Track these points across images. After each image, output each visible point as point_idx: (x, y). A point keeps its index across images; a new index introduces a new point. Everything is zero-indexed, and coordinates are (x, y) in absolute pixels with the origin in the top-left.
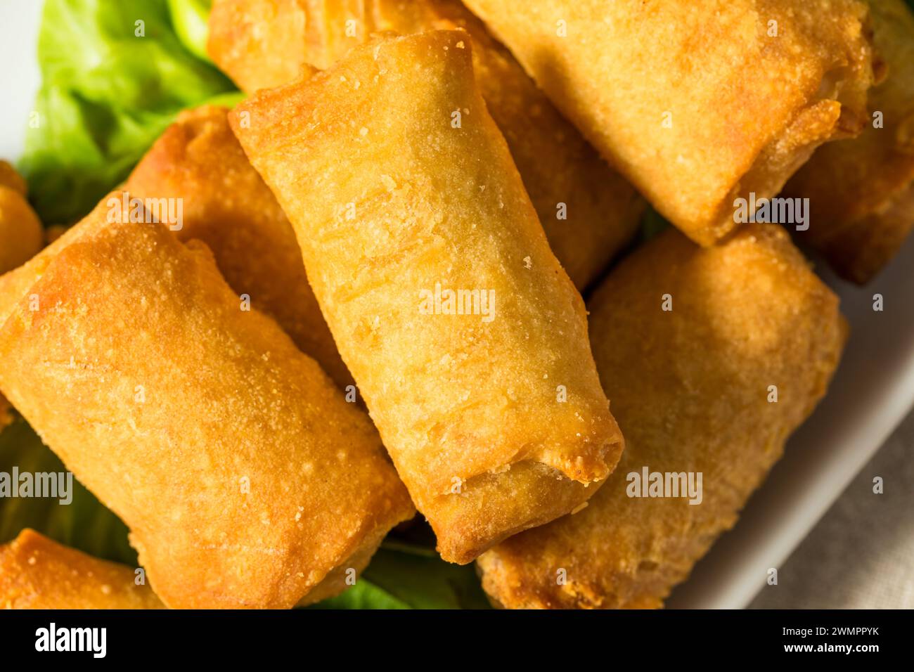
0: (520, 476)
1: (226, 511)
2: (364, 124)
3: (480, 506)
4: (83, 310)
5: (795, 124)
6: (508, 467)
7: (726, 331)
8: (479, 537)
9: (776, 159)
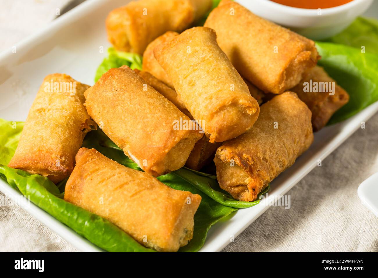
0: (233, 108)
1: (154, 122)
2: (191, 40)
3: (223, 117)
4: (117, 78)
5: (299, 55)
6: (231, 102)
7: (283, 109)
8: (222, 126)
9: (295, 65)
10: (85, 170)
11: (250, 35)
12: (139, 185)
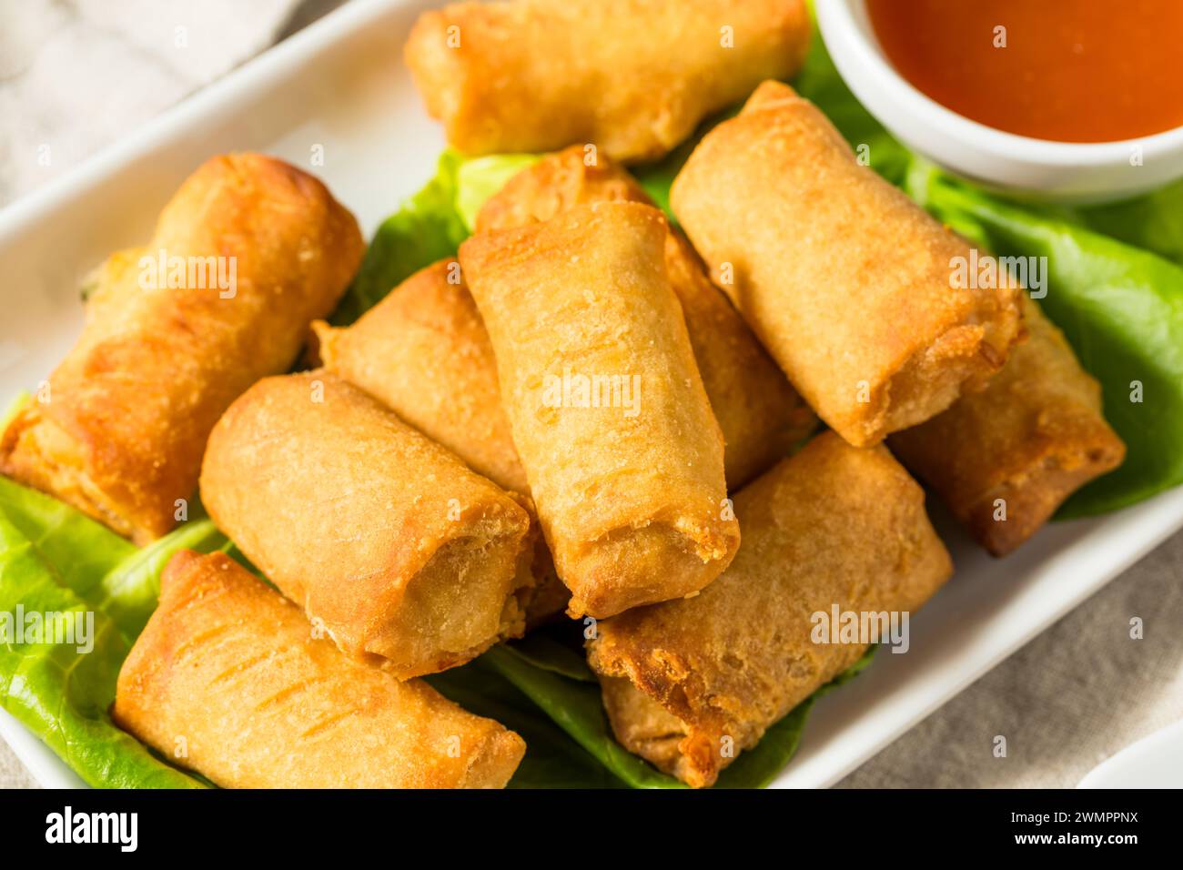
5: (944, 337)
6: (648, 523)
9: (924, 366)
10: (182, 629)
11: (808, 240)
12: (336, 695)
